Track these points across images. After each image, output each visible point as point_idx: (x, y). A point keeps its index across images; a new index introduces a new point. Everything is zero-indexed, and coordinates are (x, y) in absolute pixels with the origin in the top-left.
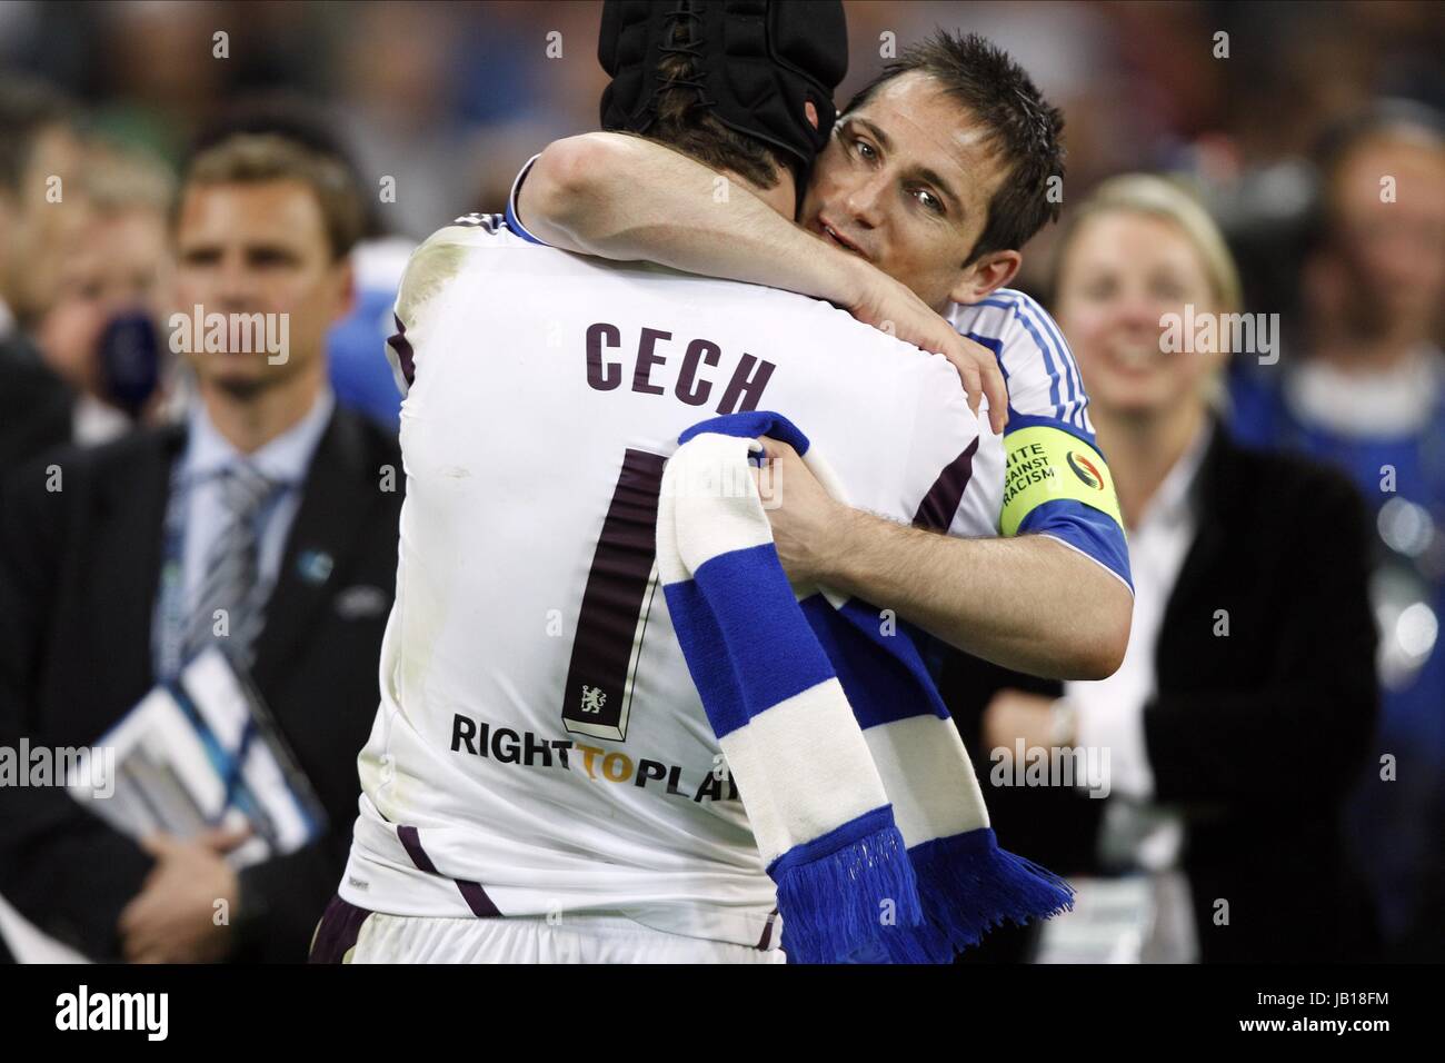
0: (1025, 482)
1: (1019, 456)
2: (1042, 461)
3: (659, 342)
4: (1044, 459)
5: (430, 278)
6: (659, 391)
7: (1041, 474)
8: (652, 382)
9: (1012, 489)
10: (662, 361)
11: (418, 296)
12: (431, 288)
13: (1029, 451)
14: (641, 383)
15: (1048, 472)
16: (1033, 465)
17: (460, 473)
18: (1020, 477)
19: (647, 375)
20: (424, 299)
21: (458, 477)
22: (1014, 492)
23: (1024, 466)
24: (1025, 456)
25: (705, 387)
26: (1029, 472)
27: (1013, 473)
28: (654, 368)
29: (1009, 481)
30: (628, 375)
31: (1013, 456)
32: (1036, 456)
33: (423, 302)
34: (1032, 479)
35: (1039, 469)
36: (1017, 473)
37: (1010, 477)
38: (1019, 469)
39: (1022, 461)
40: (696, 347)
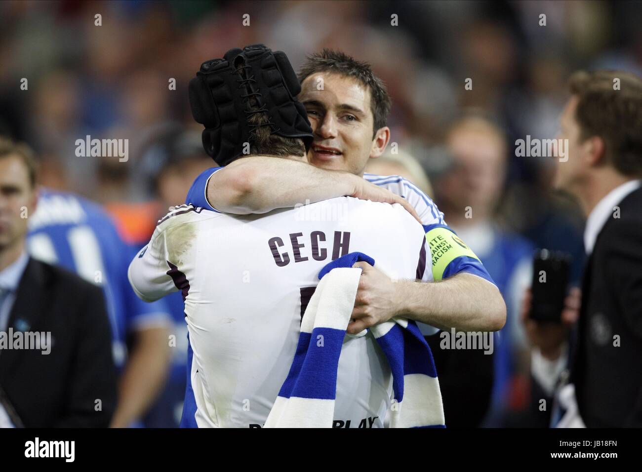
0: (441, 253)
1: (433, 242)
2: (445, 242)
3: (298, 238)
4: (445, 241)
5: (184, 242)
6: (306, 259)
7: (446, 248)
8: (302, 256)
9: (435, 258)
10: (303, 246)
11: (180, 251)
12: (186, 246)
13: (437, 240)
14: (298, 258)
15: (449, 246)
16: (442, 245)
17: (230, 321)
18: (438, 251)
19: (299, 254)
20: (184, 252)
21: (230, 322)
22: (437, 259)
23: (438, 247)
24: (436, 242)
25: (324, 251)
26: (441, 248)
27: (433, 251)
28: (301, 249)
29: (433, 255)
30: (292, 257)
31: (431, 243)
32: (442, 241)
33: (184, 253)
34: (444, 251)
35: (445, 246)
36: (436, 250)
37: (433, 253)
38: (436, 248)
39: (436, 245)
40: (314, 235)
